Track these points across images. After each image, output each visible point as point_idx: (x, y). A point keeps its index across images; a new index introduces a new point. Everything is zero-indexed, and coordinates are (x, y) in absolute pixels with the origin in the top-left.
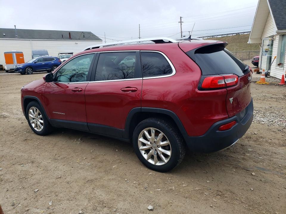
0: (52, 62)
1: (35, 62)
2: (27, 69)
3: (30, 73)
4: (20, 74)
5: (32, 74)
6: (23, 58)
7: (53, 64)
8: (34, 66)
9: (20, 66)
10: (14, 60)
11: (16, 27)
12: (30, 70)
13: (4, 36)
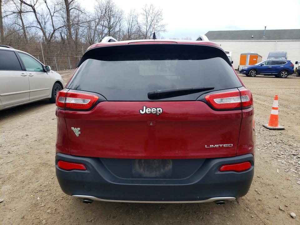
0: (282, 66)
1: (261, 65)
2: (251, 71)
3: (253, 75)
4: (245, 75)
5: (255, 77)
6: (257, 59)
7: (282, 68)
8: (259, 69)
9: (246, 68)
10: (247, 61)
11: (266, 28)
12: (254, 72)
13: (253, 37)
